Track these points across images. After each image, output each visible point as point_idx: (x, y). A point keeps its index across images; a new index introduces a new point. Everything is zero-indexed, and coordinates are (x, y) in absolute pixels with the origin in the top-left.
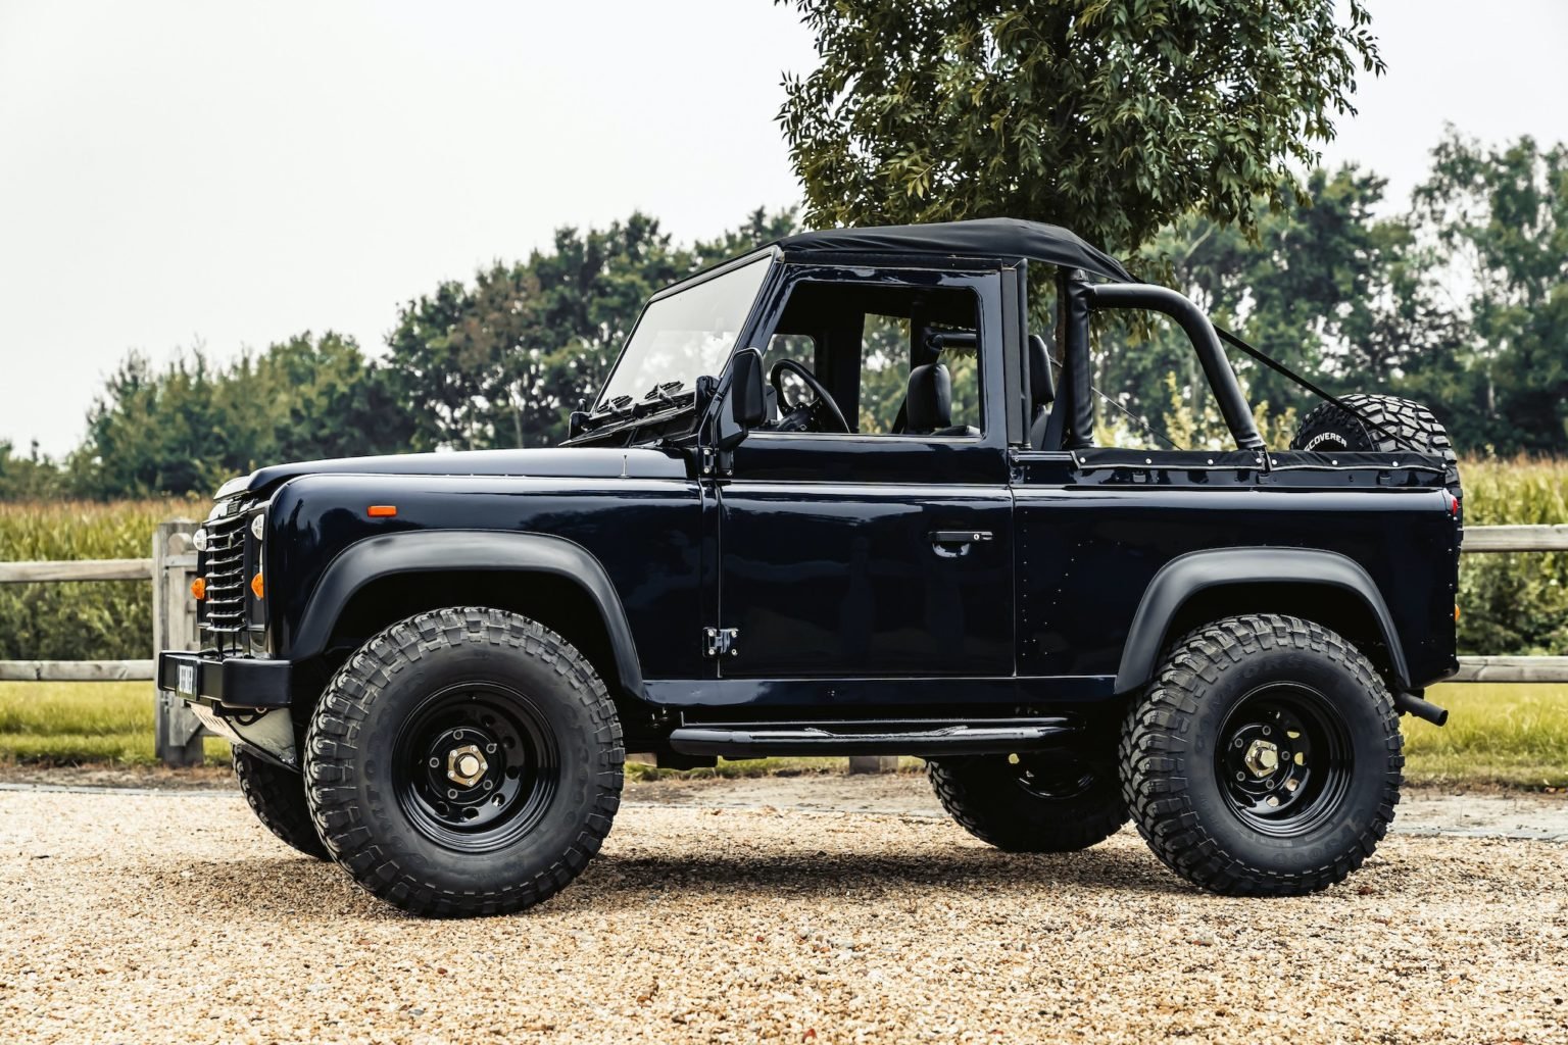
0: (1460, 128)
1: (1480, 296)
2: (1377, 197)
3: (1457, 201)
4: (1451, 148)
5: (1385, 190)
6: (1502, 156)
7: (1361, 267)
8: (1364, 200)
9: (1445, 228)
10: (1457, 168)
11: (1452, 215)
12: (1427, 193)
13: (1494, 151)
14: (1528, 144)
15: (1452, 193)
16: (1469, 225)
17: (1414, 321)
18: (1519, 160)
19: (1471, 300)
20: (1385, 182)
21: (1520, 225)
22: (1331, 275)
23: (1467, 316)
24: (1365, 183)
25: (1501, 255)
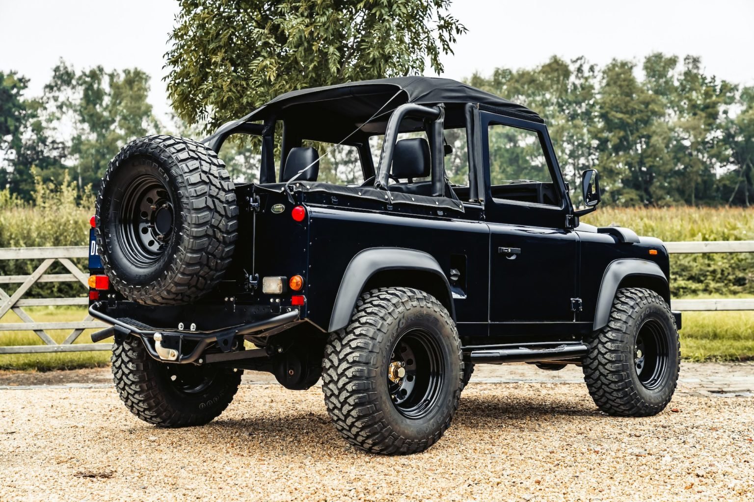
0: (64, 59)
1: (76, 136)
2: (25, 87)
3: (65, 92)
4: (62, 69)
5: (29, 84)
6: (88, 73)
7: (18, 119)
8: (20, 88)
9: (59, 104)
10: (64, 77)
11: (62, 97)
12: (50, 87)
13: (84, 71)
14: (101, 70)
15: (62, 88)
16: (71, 103)
17: (45, 145)
18: (95, 75)
19: (72, 137)
20: (29, 80)
21: (95, 105)
22: (6, 121)
23: (70, 144)
24: (20, 80)
25: (86, 117)
